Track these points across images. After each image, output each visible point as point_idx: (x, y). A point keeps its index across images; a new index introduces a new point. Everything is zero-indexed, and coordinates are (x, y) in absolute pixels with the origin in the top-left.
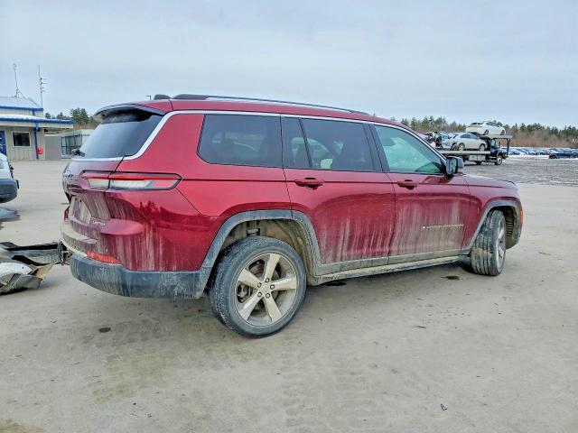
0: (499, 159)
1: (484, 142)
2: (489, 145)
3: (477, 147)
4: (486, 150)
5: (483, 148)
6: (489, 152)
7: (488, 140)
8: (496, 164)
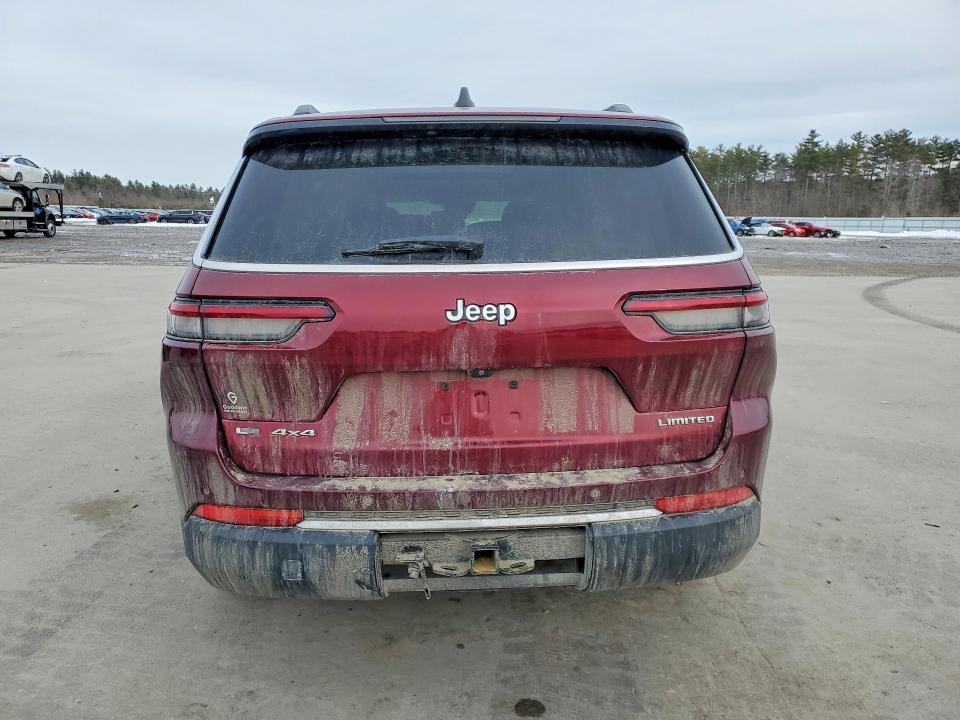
0: (50, 226)
1: (20, 196)
2: (29, 200)
3: (10, 205)
4: (25, 210)
5: (18, 205)
6: (31, 214)
7: (23, 190)
8: (47, 235)
